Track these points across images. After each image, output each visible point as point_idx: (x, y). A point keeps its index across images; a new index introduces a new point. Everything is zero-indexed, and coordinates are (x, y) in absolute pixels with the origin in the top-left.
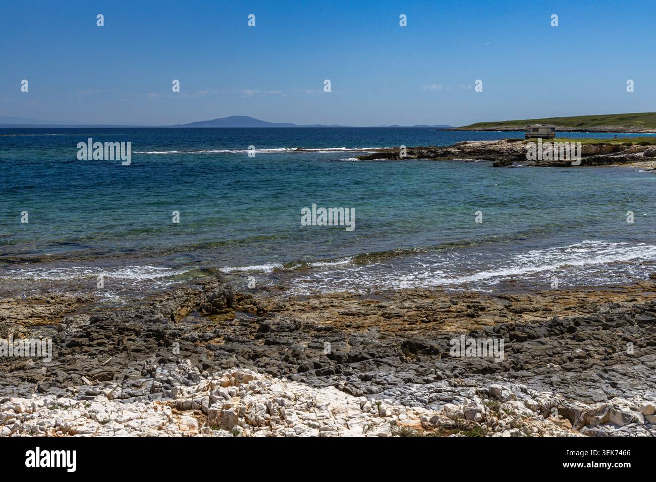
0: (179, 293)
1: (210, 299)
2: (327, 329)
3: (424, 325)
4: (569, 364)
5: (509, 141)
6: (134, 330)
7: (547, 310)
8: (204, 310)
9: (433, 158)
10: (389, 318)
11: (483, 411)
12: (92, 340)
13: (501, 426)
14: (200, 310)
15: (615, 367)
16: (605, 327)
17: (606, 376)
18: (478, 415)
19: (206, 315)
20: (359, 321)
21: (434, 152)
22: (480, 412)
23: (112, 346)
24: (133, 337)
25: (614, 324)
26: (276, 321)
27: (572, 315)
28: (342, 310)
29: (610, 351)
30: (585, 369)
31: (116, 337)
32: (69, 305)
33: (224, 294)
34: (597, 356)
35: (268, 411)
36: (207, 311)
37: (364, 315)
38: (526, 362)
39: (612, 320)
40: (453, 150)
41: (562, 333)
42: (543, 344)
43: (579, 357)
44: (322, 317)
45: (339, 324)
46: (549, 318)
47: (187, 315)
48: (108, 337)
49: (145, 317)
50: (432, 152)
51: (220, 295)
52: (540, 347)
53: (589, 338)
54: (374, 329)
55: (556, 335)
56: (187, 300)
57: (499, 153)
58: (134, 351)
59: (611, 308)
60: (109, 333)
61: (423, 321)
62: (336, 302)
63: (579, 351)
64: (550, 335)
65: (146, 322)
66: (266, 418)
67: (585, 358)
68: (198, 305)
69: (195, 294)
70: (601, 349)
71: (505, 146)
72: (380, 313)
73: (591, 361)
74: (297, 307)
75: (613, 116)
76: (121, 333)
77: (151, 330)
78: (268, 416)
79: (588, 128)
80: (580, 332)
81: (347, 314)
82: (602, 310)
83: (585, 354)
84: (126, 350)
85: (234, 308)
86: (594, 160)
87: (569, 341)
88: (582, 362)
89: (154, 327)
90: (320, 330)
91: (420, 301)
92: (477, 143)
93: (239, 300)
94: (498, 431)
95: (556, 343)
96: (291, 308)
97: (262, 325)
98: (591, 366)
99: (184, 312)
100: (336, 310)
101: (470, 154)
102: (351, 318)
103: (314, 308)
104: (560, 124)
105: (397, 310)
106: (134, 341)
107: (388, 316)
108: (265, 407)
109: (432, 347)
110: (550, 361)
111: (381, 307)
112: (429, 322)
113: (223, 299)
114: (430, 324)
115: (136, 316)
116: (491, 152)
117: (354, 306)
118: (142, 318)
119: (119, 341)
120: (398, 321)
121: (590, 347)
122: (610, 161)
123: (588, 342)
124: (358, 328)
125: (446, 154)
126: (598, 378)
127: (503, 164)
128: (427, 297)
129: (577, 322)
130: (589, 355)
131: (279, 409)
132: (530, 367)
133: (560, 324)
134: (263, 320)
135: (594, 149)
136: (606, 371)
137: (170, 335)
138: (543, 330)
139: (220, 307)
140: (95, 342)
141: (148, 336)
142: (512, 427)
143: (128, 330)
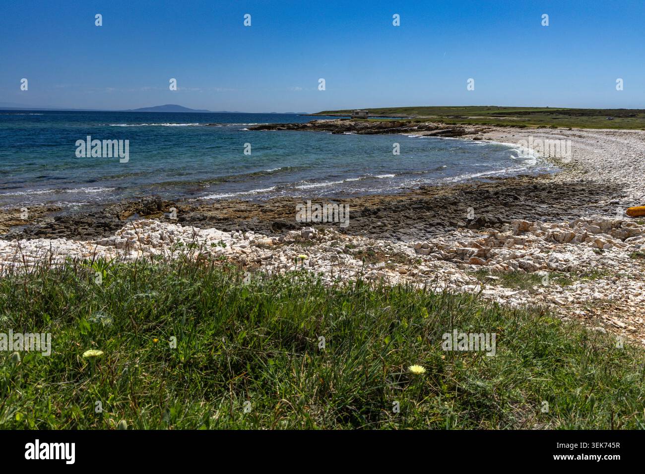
0: (123, 202)
1: (146, 205)
2: (225, 219)
3: (287, 215)
4: (374, 230)
5: (342, 120)
6: (87, 223)
7: (361, 205)
8: (141, 213)
9: (296, 129)
10: (265, 212)
11: (314, 232)
12: (55, 229)
13: (325, 239)
14: (139, 213)
15: (400, 230)
16: (395, 211)
17: (394, 235)
18: (311, 234)
19: (143, 215)
20: (246, 214)
21: (297, 126)
22: (312, 232)
23: (70, 233)
24: (87, 227)
25: (400, 210)
26: (190, 216)
27: (375, 207)
28: (235, 209)
29: (397, 222)
30: (383, 232)
31: (73, 228)
32: (42, 212)
33: (155, 201)
34: (389, 226)
35: (162, 238)
36: (143, 212)
37: (250, 211)
38: (348, 230)
39: (399, 208)
40: (308, 125)
41: (370, 215)
42: (358, 221)
43: (379, 226)
44: (222, 213)
45: (232, 216)
46: (363, 209)
47: (130, 216)
48: (67, 228)
49: (97, 216)
50: (296, 126)
51: (152, 202)
52: (356, 222)
53: (385, 217)
54: (255, 218)
55: (366, 216)
56: (129, 207)
57: (336, 126)
58: (85, 235)
59: (398, 202)
60: (68, 225)
61: (287, 213)
62: (231, 205)
63: (379, 223)
64: (363, 216)
65: (96, 218)
66: (160, 243)
67: (383, 226)
68: (137, 210)
69: (135, 204)
70: (392, 222)
71: (339, 122)
72: (259, 210)
73: (386, 228)
74: (205, 209)
75: (401, 108)
76: (77, 225)
77: (100, 223)
78: (161, 241)
79: (387, 115)
80: (380, 214)
81: (239, 211)
82: (393, 204)
83: (383, 225)
84: (80, 234)
85: (163, 211)
86: (390, 131)
87: (374, 219)
88: (381, 229)
89: (103, 221)
90: (221, 219)
91: (285, 203)
92: (323, 121)
93: (166, 206)
94: (323, 242)
95: (366, 220)
96: (202, 209)
97: (180, 218)
98: (386, 231)
99: (127, 214)
100: (231, 210)
101: (319, 127)
102: (241, 213)
103: (217, 209)
104: (371, 113)
105: (270, 208)
106: (87, 229)
107: (264, 211)
108: (159, 236)
109: (291, 225)
110: (362, 229)
111: (261, 206)
112: (291, 213)
113: (154, 205)
114: (291, 215)
115: (89, 215)
116: (331, 126)
117: (243, 207)
118: (94, 216)
119: (75, 229)
120: (271, 214)
121: (385, 221)
122: (399, 131)
123: (385, 219)
124: (245, 218)
125: (304, 127)
126: (389, 236)
127: (338, 132)
128: (290, 201)
129: (379, 210)
130: (385, 225)
131: (169, 237)
132: (350, 232)
133: (369, 210)
134: (181, 215)
135: (390, 124)
136: (394, 232)
137: (114, 225)
138: (359, 214)
139: (152, 210)
140: (57, 231)
141: (98, 227)
142: (332, 239)
143: (82, 223)
